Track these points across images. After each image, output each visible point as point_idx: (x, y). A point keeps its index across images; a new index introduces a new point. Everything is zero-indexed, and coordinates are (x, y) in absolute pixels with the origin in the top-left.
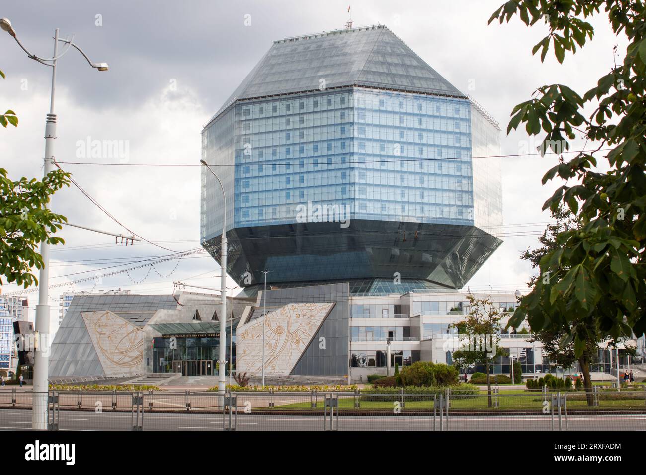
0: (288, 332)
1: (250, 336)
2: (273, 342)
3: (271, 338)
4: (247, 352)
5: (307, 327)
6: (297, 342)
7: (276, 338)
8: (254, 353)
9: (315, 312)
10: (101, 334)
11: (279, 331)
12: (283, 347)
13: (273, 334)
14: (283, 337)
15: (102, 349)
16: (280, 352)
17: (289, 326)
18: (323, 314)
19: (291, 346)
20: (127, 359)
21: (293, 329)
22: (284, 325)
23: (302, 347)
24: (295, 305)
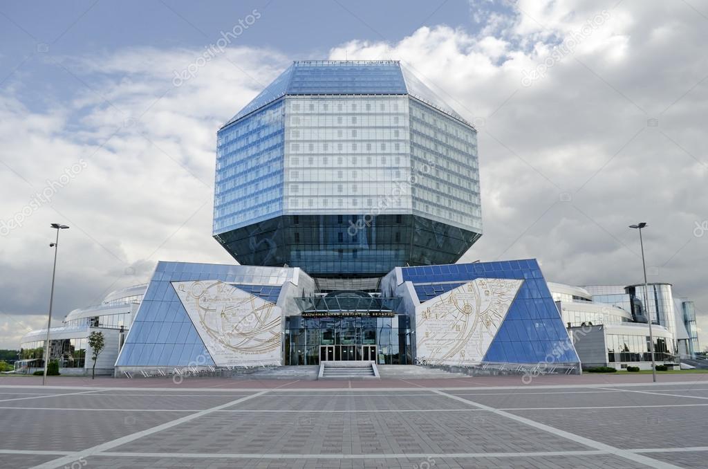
0: (478, 312)
1: (433, 315)
2: (461, 323)
3: (458, 319)
4: (430, 336)
5: (497, 307)
6: (488, 324)
7: (464, 319)
8: (438, 337)
9: (505, 290)
10: (206, 310)
11: (466, 311)
12: (473, 330)
13: (461, 314)
14: (473, 317)
15: (209, 330)
16: (470, 335)
17: (479, 305)
18: (513, 293)
19: (481, 328)
20: (253, 343)
21: (482, 309)
22: (473, 304)
23: (494, 330)
24: (483, 280)
